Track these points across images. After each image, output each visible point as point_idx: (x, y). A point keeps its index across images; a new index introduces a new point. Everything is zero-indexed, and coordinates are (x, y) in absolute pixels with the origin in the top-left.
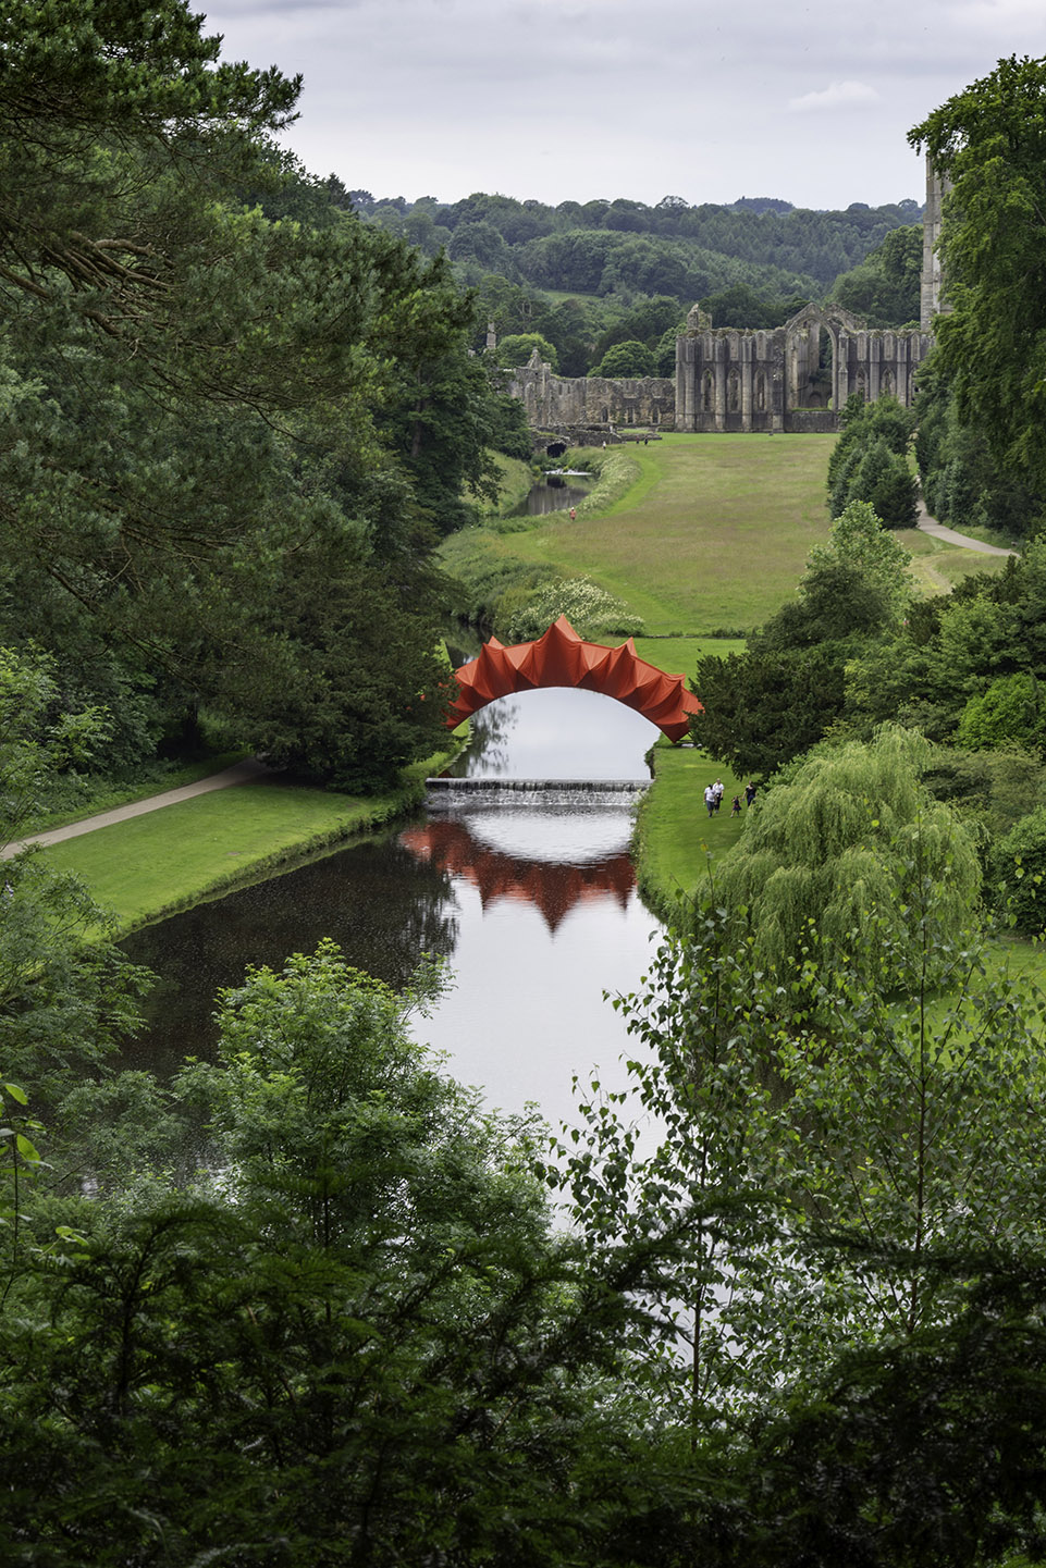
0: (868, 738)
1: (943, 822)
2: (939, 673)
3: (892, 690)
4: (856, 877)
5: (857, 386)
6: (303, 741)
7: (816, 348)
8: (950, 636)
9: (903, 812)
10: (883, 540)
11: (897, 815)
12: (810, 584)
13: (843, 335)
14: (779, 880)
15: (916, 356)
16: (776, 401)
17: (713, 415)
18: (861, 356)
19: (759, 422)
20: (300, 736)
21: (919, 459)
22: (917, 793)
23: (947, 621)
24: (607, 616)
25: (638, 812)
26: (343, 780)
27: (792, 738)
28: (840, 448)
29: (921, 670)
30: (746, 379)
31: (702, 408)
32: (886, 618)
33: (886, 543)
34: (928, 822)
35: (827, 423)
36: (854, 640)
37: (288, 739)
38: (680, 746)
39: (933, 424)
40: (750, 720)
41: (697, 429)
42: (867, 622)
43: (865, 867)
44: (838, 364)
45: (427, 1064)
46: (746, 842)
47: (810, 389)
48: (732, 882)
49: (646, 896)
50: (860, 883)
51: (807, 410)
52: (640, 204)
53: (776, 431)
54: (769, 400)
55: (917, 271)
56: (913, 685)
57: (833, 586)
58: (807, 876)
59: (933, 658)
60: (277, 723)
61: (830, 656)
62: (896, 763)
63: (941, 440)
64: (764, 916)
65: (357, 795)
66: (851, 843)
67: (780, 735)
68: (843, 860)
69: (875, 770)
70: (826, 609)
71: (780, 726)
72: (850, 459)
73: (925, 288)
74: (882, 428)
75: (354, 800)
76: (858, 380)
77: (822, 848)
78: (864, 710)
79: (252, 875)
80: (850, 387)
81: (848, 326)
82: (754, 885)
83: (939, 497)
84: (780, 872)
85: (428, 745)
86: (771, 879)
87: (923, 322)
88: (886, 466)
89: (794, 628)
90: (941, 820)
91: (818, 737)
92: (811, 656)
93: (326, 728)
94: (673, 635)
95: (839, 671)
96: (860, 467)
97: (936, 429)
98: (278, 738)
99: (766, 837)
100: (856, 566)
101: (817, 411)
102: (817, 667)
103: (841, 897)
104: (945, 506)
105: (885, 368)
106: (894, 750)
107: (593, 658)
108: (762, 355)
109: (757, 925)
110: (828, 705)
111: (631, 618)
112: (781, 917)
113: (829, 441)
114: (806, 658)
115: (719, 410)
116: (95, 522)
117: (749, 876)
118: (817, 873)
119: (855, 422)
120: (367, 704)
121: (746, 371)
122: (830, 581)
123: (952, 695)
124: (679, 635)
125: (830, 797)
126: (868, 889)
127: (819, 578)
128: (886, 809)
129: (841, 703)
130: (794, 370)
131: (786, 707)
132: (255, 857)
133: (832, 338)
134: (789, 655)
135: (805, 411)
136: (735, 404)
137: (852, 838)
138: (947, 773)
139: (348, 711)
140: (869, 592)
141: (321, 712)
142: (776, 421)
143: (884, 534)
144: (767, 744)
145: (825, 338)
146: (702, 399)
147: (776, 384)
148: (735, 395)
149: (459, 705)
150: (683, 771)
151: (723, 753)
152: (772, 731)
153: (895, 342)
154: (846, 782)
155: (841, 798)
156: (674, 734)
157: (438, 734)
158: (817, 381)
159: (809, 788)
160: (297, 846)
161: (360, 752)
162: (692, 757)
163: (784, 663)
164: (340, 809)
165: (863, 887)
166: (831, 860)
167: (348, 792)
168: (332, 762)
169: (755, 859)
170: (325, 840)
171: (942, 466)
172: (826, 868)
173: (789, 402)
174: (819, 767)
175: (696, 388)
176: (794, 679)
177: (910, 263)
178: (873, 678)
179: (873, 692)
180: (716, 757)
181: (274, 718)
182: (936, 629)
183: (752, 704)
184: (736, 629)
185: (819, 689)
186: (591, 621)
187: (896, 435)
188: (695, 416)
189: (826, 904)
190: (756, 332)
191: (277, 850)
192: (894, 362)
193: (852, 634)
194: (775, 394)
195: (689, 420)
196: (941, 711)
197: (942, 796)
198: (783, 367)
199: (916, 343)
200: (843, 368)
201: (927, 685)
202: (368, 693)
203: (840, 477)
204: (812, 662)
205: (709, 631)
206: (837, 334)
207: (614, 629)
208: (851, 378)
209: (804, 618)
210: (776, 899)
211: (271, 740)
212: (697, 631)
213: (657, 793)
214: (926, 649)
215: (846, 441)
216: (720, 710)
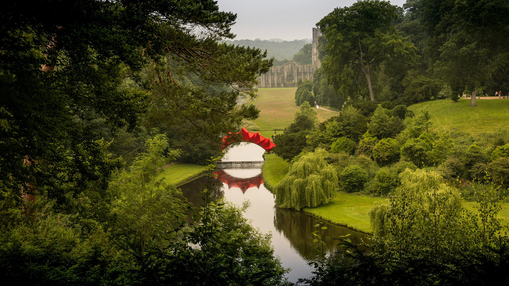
0: (313, 151)
1: (330, 169)
2: (326, 137)
3: (317, 141)
4: (312, 181)
5: (299, 78)
6: (191, 154)
7: (290, 70)
8: (328, 129)
9: (322, 166)
10: (311, 109)
11: (320, 167)
12: (297, 119)
13: (296, 67)
14: (296, 182)
15: (311, 71)
16: (282, 81)
17: (269, 84)
18: (300, 71)
19: (279, 85)
20: (190, 153)
21: (314, 93)
22: (325, 163)
23: (327, 126)
24: (251, 127)
25: (262, 168)
26: (199, 162)
27: (295, 152)
28: (297, 90)
29: (322, 137)
30: (276, 76)
31: (267, 83)
32: (313, 126)
33: (312, 110)
34: (327, 169)
35: (293, 85)
36: (307, 131)
37: (188, 154)
38: (269, 154)
39: (317, 85)
40: (286, 148)
41: (266, 87)
42: (309, 127)
43: (314, 178)
44: (295, 73)
45: (247, 223)
46: (289, 174)
47: (289, 78)
48: (286, 182)
49: (266, 185)
50: (313, 182)
51: (289, 83)
52: (251, 40)
53: (282, 87)
54: (281, 81)
55: (311, 53)
56: (321, 140)
57: (302, 119)
58: (302, 180)
59: (325, 134)
60: (185, 151)
61: (302, 134)
62: (320, 156)
63: (319, 88)
64: (293, 189)
65: (203, 165)
66: (311, 173)
67: (292, 151)
68: (309, 177)
69: (315, 158)
70: (300, 124)
71: (292, 149)
72: (300, 93)
73: (313, 57)
74: (306, 86)
75: (202, 166)
76: (299, 76)
77: (305, 174)
78: (310, 145)
79: (182, 183)
80: (298, 77)
81: (296, 65)
82: (291, 183)
83: (319, 101)
84: (296, 180)
85: (217, 155)
86: (295, 181)
87: (312, 64)
88: (308, 94)
89: (294, 128)
90: (330, 168)
91: (301, 151)
92: (298, 134)
93: (196, 152)
94: (265, 130)
95: (305, 137)
96: (302, 94)
97: (318, 86)
98: (186, 154)
99: (293, 173)
100: (306, 115)
101: (291, 83)
102: (300, 136)
103: (309, 185)
104: (321, 102)
105: (305, 73)
106: (319, 154)
107: (251, 136)
108: (279, 71)
109: (292, 191)
110: (302, 144)
111: (257, 127)
112: (297, 189)
113: (295, 89)
114: (297, 134)
115: (270, 83)
116: (205, 110)
117: (289, 181)
118: (304, 180)
119: (301, 85)
120: (204, 147)
121: (276, 75)
122: (301, 118)
123: (329, 142)
124: (267, 130)
125: (306, 164)
126: (315, 183)
127: (299, 118)
128: (318, 166)
129: (305, 144)
130: (286, 74)
131: (294, 145)
132: (182, 179)
133: (294, 67)
134: (294, 134)
135: (288, 83)
136: (274, 81)
137: (311, 172)
138: (329, 159)
139: (200, 148)
140: (309, 120)
141: (195, 149)
142: (282, 85)
143: (311, 108)
144: (290, 153)
145: (292, 67)
146: (267, 81)
147: (282, 77)
148: (273, 80)
149: (223, 146)
150: (271, 159)
151: (280, 155)
152: (291, 150)
153: (307, 68)
154: (309, 160)
155: (309, 164)
156: (268, 151)
157: (219, 152)
158: (290, 77)
159: (302, 162)
160: (191, 176)
161: (203, 156)
162: (273, 156)
163: (293, 136)
164: (199, 168)
165: (314, 183)
166: (307, 177)
167: (201, 165)
168: (197, 158)
169: (291, 177)
170: (197, 175)
171: (319, 94)
172: (306, 179)
173: (285, 81)
174: (303, 157)
175: (265, 78)
176: (295, 139)
177: (309, 51)
178: (312, 139)
179: (312, 141)
180: (279, 156)
181: (185, 150)
182: (325, 128)
183: (286, 145)
184: (279, 129)
185: (301, 141)
186: (248, 128)
187: (309, 87)
188: (265, 84)
189: (306, 186)
190: (278, 67)
191: (187, 177)
192: (307, 72)
193: (306, 129)
194: (282, 79)
195: (264, 85)
196: (327, 145)
197: (329, 163)
198: (284, 74)
199: (311, 68)
200: (296, 74)
201: (324, 140)
202: (205, 144)
203: (298, 97)
204: (299, 135)
205: (273, 129)
206: (295, 66)
207: (253, 129)
208: (298, 76)
209: (295, 126)
210: (296, 185)
211: (184, 155)
212: (270, 129)
213: (266, 164)
214: (323, 132)
215: (299, 89)
216: (280, 146)
